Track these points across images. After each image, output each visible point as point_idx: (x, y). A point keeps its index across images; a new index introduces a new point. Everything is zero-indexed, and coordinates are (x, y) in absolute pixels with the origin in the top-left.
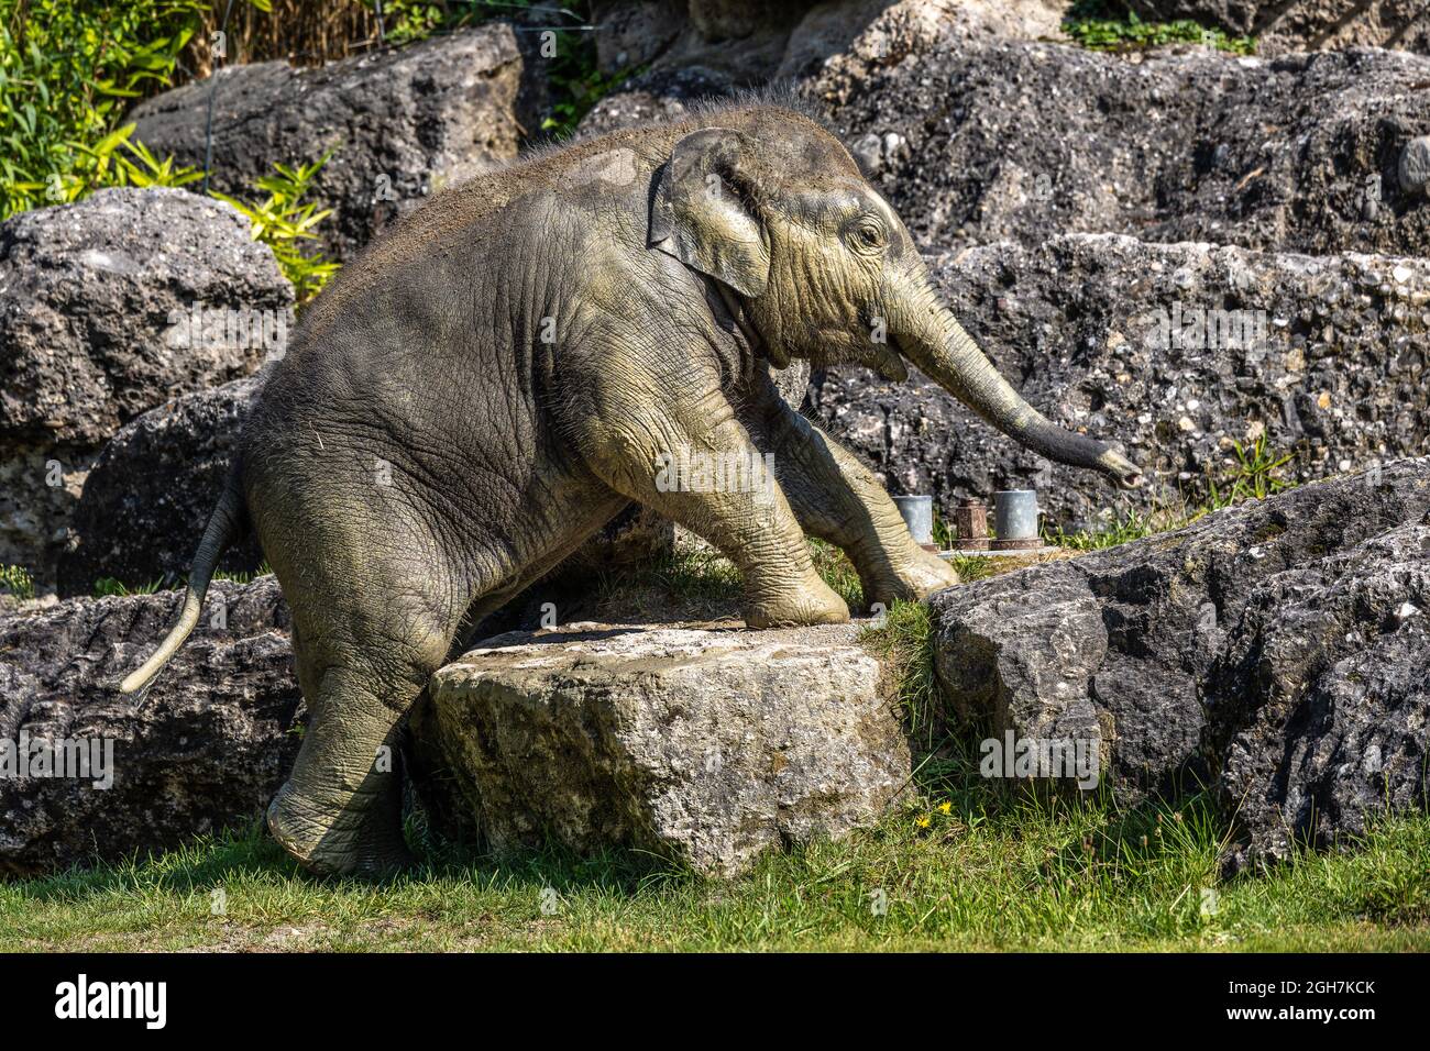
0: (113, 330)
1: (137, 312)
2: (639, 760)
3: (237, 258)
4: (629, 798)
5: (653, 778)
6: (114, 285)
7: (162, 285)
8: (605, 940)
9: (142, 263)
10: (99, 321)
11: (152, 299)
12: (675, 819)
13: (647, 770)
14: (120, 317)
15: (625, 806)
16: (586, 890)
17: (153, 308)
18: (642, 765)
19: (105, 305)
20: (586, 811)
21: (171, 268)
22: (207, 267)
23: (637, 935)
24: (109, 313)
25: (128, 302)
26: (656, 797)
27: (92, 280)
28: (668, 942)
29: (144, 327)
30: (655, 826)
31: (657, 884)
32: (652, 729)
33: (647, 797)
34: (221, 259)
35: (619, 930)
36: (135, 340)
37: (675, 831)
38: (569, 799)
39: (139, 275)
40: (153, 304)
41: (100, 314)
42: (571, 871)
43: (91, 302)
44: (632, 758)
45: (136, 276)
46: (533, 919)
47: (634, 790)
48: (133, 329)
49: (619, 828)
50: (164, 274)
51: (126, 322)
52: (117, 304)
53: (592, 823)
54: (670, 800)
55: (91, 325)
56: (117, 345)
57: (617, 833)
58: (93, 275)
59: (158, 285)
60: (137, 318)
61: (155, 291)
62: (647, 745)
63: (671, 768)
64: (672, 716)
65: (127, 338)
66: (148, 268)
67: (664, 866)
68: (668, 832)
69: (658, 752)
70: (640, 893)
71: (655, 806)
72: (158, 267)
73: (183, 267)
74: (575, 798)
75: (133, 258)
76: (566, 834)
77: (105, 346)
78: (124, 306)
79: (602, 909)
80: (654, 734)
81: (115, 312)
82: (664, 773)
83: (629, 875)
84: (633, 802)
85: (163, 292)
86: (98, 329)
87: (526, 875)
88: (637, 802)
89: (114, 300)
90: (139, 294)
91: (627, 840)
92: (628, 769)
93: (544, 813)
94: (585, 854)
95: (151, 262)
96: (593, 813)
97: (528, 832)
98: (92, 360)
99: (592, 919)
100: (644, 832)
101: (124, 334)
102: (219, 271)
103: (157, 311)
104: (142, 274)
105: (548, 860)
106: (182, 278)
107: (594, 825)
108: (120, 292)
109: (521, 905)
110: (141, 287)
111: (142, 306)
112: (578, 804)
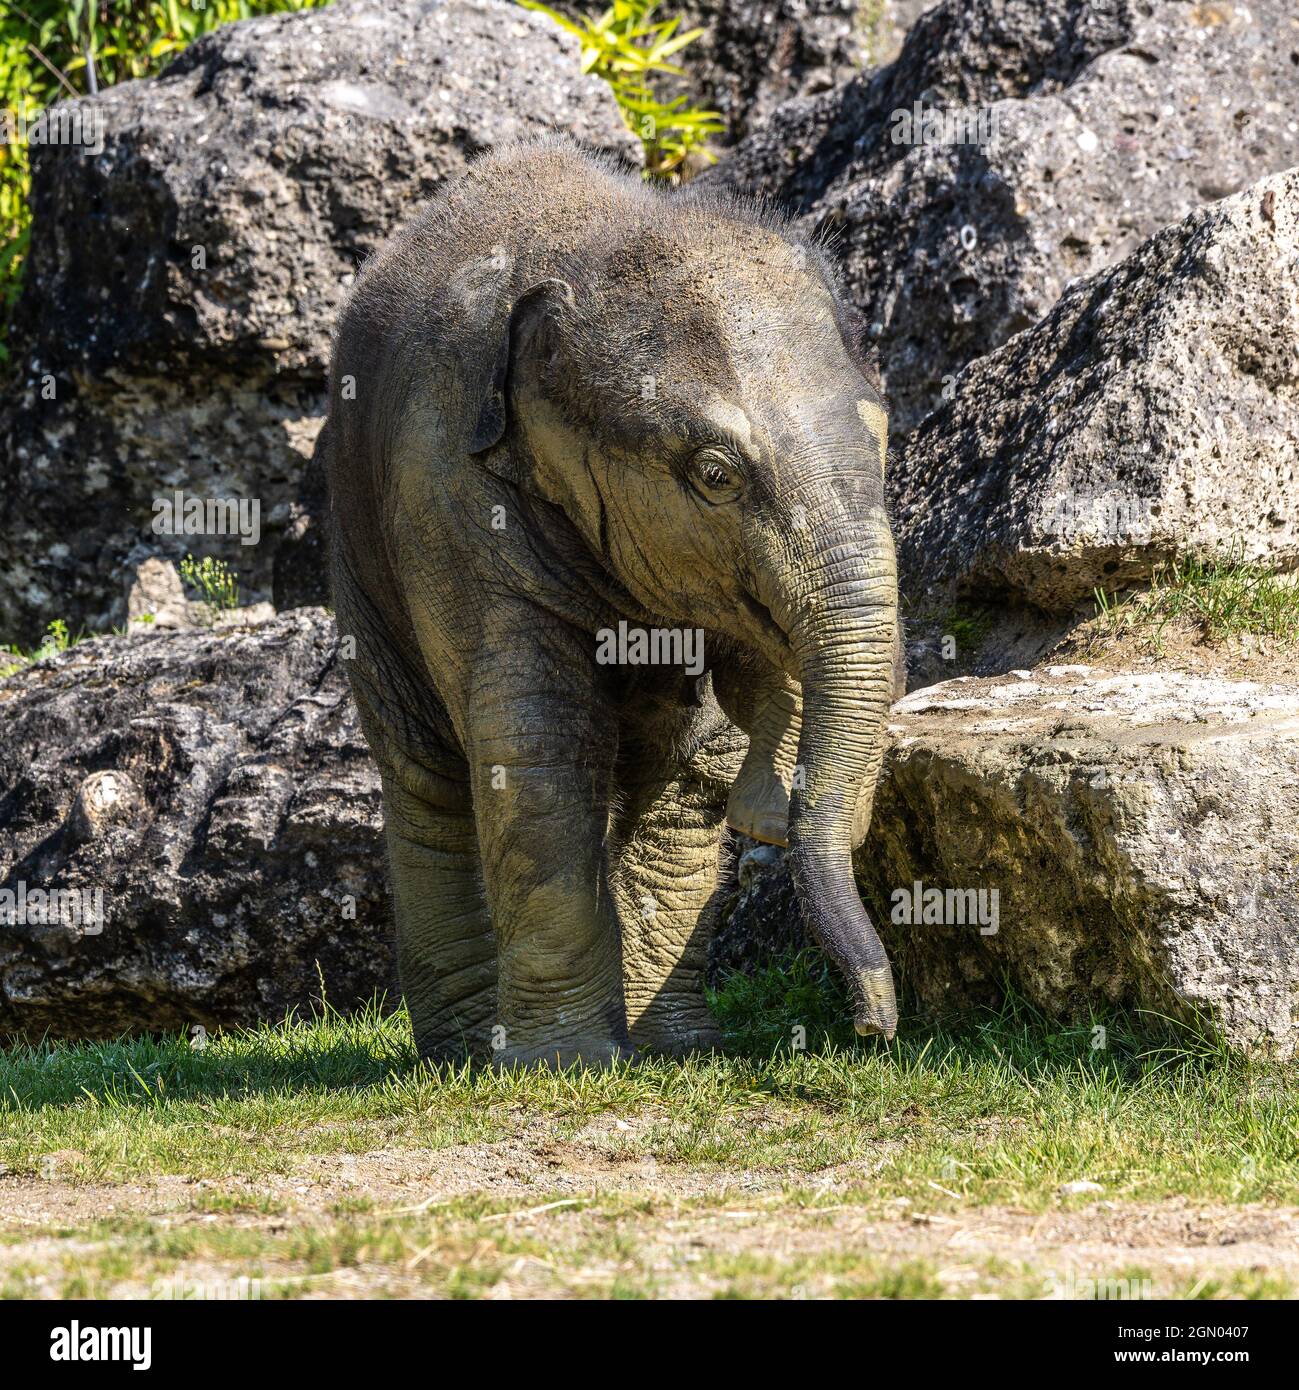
0: (367, 203)
1: (405, 177)
2: (1151, 876)
3: (558, 99)
4: (1133, 934)
5: (1169, 906)
6: (370, 135)
7: (444, 138)
8: (1092, 1149)
9: (413, 103)
10: (346, 189)
11: (428, 158)
12: (1203, 968)
13: (1161, 892)
14: (378, 184)
15: (1126, 947)
16: (1065, 1072)
17: (428, 172)
18: (1155, 885)
19: (355, 166)
20: (1067, 953)
21: (458, 113)
22: (511, 111)
23: (1142, 1143)
24: (362, 178)
25: (392, 162)
26: (1175, 935)
27: (337, 127)
28: (1188, 1155)
29: (415, 200)
30: (1172, 978)
31: (1172, 1067)
32: (1171, 831)
33: (1160, 934)
34: (534, 100)
35: (1114, 1135)
36: (400, 220)
37: (1202, 987)
38: (1043, 934)
39: (410, 121)
40: (429, 166)
41: (348, 179)
42: (1044, 1044)
43: (335, 160)
44: (1139, 874)
45: (403, 124)
46: (984, 1114)
47: (1141, 922)
48: (397, 204)
49: (1117, 980)
50: (446, 120)
51: (388, 192)
52: (375, 165)
53: (1077, 971)
54: (1196, 940)
55: (334, 195)
56: (373, 227)
57: (1114, 988)
58: (340, 121)
59: (437, 137)
60: (404, 187)
61: (432, 147)
62: (1163, 855)
63: (1199, 891)
64: (1204, 812)
65: (389, 216)
66: (423, 111)
67: (1185, 1037)
68: (1191, 987)
69: (1179, 866)
70: (1147, 1082)
71: (1173, 948)
72: (438, 110)
73: (477, 111)
74: (1052, 933)
75: (400, 96)
76: (1037, 987)
77: (355, 228)
78: (386, 167)
79: (1089, 1102)
80: (1174, 838)
81: (370, 176)
82: (1188, 898)
83: (1132, 1052)
84: (1139, 940)
85: (445, 148)
86: (344, 201)
87: (976, 1048)
88: (1145, 941)
89: (370, 158)
90: (408, 150)
91: (1130, 997)
92: (1133, 890)
93: (1004, 954)
94: (1065, 1018)
95: (428, 102)
96: (1079, 956)
97: (979, 983)
98: (335, 249)
99: (1074, 1117)
100: (1155, 986)
101: (384, 210)
102: (531, 119)
103: (435, 177)
104: (413, 120)
105: (1008, 1026)
106: (474, 128)
107: (1079, 974)
108: (380, 147)
109: (966, 1092)
110: (411, 139)
111: (413, 169)
112: (1057, 942)
